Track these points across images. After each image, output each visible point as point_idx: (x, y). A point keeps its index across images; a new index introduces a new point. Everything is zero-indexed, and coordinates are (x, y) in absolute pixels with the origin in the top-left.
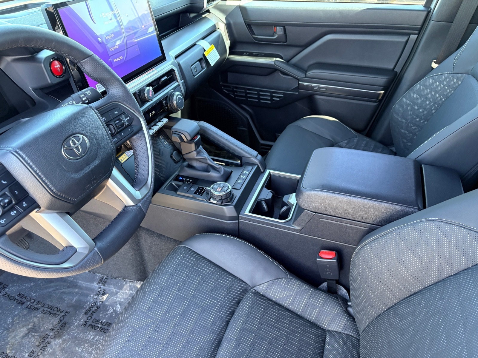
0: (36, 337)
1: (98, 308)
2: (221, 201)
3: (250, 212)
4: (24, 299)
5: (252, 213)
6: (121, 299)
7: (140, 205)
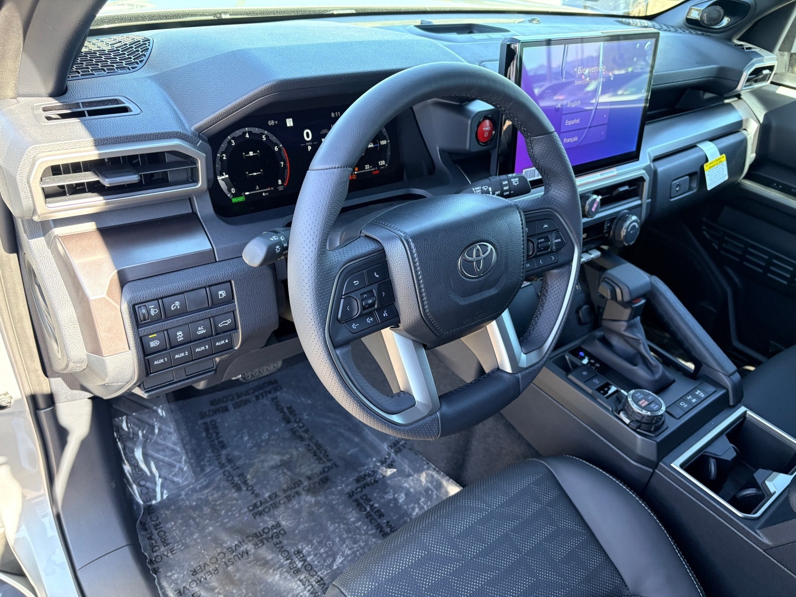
0: (287, 477)
1: (376, 482)
2: (639, 424)
3: (682, 466)
4: (292, 416)
5: (685, 470)
6: (411, 487)
7: (520, 376)
